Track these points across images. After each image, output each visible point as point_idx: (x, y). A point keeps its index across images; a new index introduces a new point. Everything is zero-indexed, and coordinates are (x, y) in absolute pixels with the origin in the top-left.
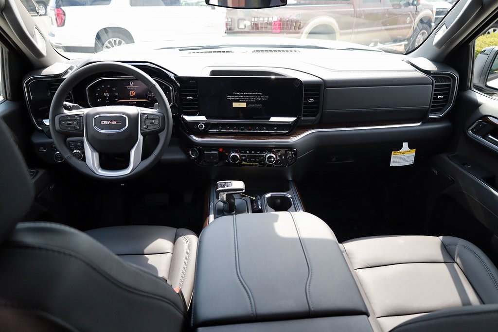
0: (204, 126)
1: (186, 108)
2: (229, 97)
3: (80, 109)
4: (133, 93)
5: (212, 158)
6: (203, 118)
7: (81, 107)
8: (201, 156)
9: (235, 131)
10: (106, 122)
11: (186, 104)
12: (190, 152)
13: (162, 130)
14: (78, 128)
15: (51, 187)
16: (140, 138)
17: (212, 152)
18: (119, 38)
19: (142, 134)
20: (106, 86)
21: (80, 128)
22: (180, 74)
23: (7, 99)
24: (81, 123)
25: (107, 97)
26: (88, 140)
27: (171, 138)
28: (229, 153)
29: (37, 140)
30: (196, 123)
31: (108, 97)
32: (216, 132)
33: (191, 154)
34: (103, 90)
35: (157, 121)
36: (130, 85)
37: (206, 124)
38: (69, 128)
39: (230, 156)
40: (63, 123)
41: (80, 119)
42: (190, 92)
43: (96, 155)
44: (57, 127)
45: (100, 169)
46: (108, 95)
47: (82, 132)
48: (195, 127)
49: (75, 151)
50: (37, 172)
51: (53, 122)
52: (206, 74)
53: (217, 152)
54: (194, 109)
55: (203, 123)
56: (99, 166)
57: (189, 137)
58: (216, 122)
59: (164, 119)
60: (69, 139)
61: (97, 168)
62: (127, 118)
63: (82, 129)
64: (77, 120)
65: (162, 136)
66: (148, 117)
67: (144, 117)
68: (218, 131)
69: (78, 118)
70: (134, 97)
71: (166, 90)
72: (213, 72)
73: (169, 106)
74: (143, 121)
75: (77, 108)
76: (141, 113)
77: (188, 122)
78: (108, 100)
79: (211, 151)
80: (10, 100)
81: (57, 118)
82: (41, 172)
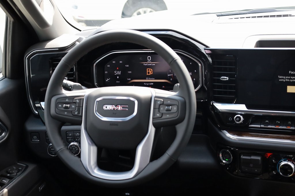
0: (242, 119)
1: (219, 93)
2: (283, 79)
3: (82, 89)
4: (150, 72)
5: (251, 165)
6: (242, 107)
7: (83, 87)
8: (236, 162)
9: (289, 128)
10: (110, 107)
11: (219, 87)
12: (221, 156)
13: (180, 120)
14: (76, 113)
15: (40, 188)
16: (152, 130)
17: (253, 157)
18: (150, 8)
19: (154, 125)
20: (117, 62)
21: (79, 113)
22: (213, 46)
23: (6, 77)
24: (80, 108)
25: (117, 75)
26: (86, 129)
27: (193, 133)
28: (279, 160)
29: (32, 126)
30: (232, 113)
31: (119, 75)
32: (261, 128)
33: (221, 158)
34: (114, 67)
35: (175, 108)
36: (147, 61)
37: (246, 116)
38: (66, 113)
39: (279, 165)
40: (60, 106)
41: (80, 102)
42: (225, 70)
43: (94, 150)
44: (53, 111)
45: (97, 168)
46: (119, 73)
47: (81, 119)
48: (230, 119)
49: (72, 144)
50: (27, 167)
51: (49, 105)
52: (250, 45)
53: (259, 158)
54: (231, 93)
55: (241, 114)
56: (96, 165)
57: (220, 133)
58: (261, 114)
59: (184, 105)
60: (64, 128)
61: (93, 167)
62: (136, 103)
63: (80, 114)
64: (75, 103)
65: (181, 129)
66: (165, 102)
67: (159, 103)
68: (262, 126)
69: (78, 101)
70: (151, 77)
71: (192, 67)
72: (261, 43)
73: (193, 91)
74: (157, 107)
75: (79, 88)
76: (156, 97)
77: (220, 112)
78: (118, 80)
79: (250, 156)
80: (9, 78)
81: (54, 99)
82: (31, 167)
